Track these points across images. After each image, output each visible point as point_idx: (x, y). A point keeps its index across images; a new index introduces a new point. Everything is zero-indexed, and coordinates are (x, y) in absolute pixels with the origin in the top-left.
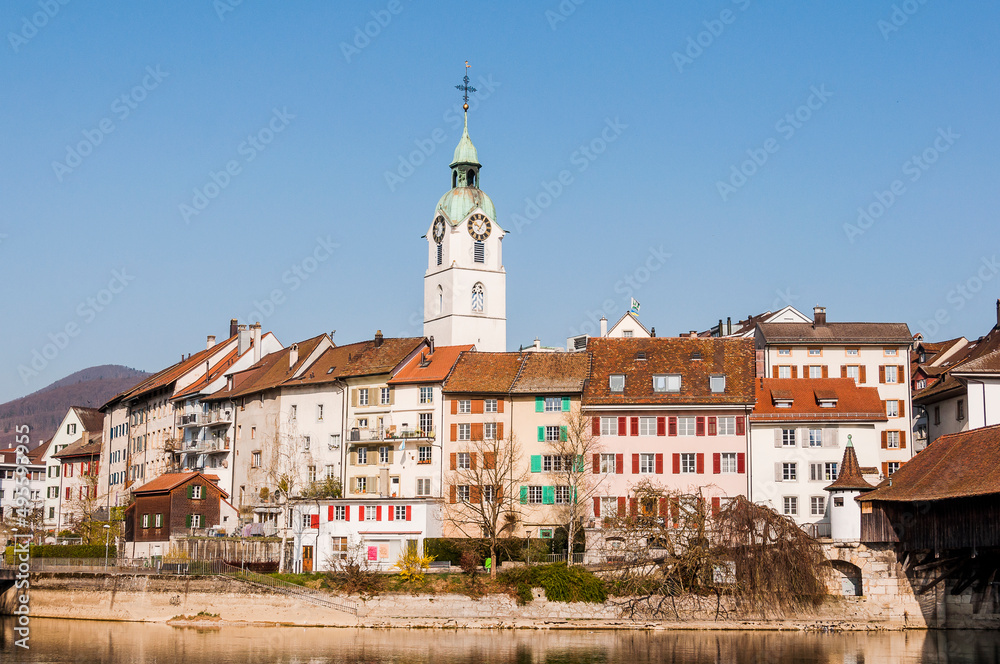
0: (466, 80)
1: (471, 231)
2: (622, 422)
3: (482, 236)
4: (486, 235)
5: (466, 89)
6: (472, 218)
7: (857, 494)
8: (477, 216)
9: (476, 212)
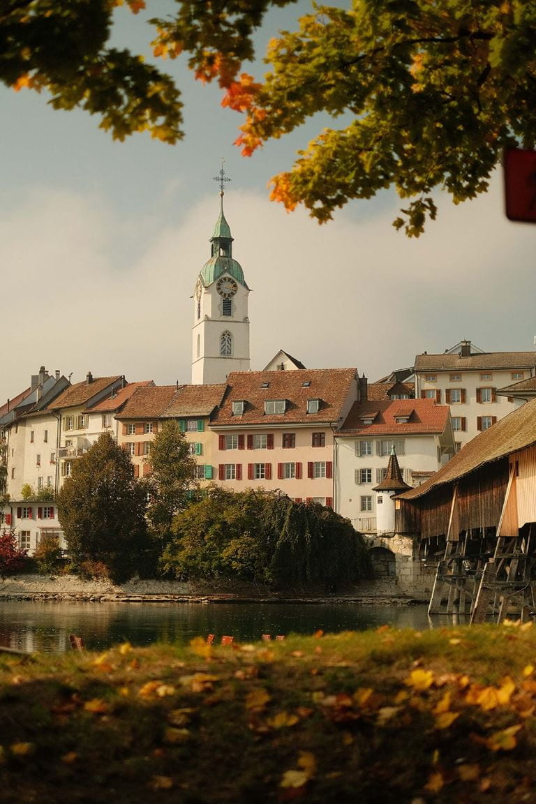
0: (222, 173)
1: (220, 291)
2: (241, 438)
3: (229, 295)
4: (233, 294)
5: (222, 179)
6: (221, 281)
7: (392, 493)
8: (225, 279)
9: (224, 276)
